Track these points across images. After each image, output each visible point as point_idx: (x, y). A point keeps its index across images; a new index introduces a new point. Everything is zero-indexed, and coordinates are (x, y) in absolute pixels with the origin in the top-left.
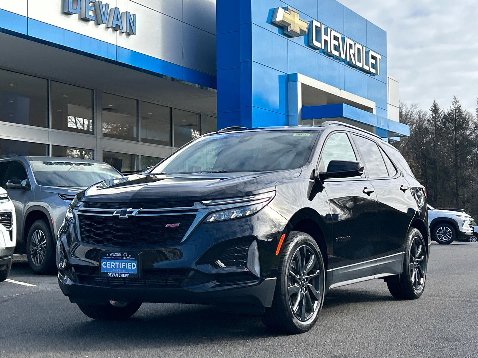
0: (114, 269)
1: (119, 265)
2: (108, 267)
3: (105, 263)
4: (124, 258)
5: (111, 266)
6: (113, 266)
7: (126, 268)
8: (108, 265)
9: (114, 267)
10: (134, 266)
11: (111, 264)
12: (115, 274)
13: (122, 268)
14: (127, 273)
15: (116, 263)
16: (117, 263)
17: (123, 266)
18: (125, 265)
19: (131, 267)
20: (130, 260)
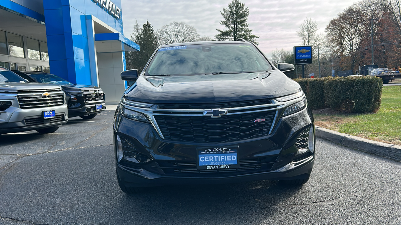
0: (213, 162)
1: (217, 158)
2: (206, 161)
3: (203, 158)
4: (223, 152)
5: (209, 160)
6: (211, 160)
7: (226, 160)
8: (206, 159)
9: (213, 161)
10: (234, 158)
11: (209, 158)
12: (214, 166)
13: (221, 160)
14: (227, 164)
15: (214, 157)
16: (216, 157)
17: (221, 158)
18: (224, 157)
19: (231, 159)
20: (230, 153)
